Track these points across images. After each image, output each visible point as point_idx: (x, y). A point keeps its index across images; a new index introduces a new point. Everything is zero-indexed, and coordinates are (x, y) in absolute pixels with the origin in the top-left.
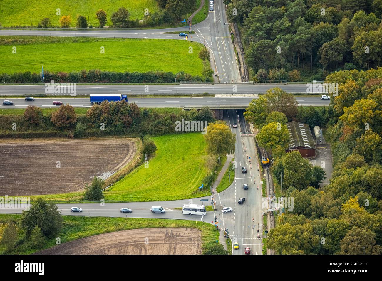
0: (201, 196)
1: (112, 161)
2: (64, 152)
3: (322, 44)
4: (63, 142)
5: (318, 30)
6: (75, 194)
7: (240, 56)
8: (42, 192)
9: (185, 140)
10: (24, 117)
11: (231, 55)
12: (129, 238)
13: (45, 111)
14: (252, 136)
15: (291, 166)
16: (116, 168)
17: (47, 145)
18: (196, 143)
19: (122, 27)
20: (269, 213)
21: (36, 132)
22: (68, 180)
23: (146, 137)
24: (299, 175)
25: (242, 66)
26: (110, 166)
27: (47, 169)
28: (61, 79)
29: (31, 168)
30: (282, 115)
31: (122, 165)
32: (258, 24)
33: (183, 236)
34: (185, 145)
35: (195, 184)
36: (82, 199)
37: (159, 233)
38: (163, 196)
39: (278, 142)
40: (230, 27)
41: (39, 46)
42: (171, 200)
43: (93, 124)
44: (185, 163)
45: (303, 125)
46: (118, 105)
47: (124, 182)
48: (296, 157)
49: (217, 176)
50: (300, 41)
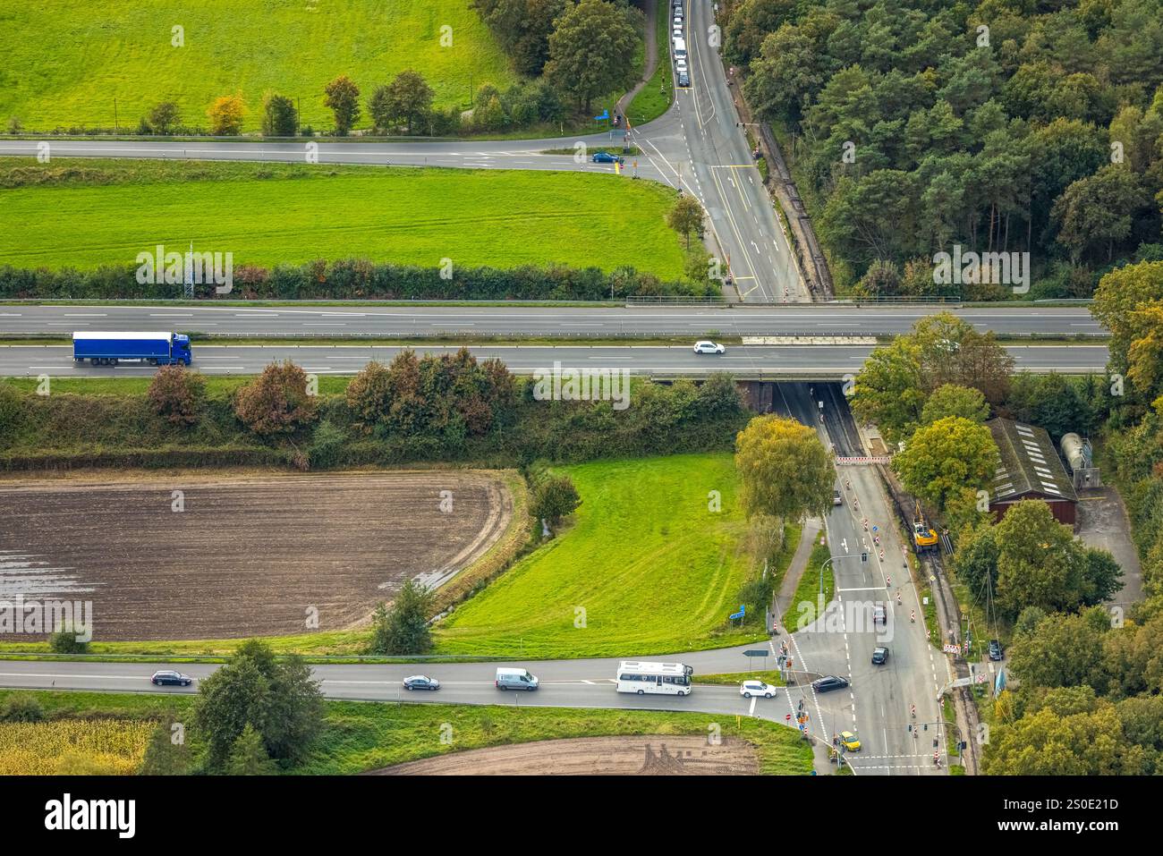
0: (740, 642)
1: (440, 538)
2: (285, 511)
3: (1067, 184)
4: (277, 480)
5: (1051, 142)
6: (341, 637)
7: (795, 223)
8: (234, 629)
9: (662, 475)
10: (147, 403)
11: (765, 220)
12: (533, 768)
13: (213, 383)
14: (869, 465)
15: (1023, 548)
16: (456, 560)
17: (226, 490)
18: (698, 484)
19: (405, 134)
20: (958, 692)
21: (189, 448)
22: (311, 594)
23: (536, 467)
24: (1046, 574)
25: (807, 253)
26: (436, 553)
27: (238, 560)
28: (248, 288)
29: (187, 558)
30: (973, 397)
31: (474, 552)
32: (857, 123)
33: (700, 761)
34: (664, 491)
35: (712, 608)
36: (366, 652)
37: (626, 751)
38: (619, 642)
39: (965, 479)
40: (748, 136)
41: (149, 188)
42: (648, 655)
43: (366, 425)
44: (673, 544)
45: (1029, 430)
46: (447, 365)
47: (489, 600)
48: (1036, 519)
49: (780, 582)
50: (997, 173)
